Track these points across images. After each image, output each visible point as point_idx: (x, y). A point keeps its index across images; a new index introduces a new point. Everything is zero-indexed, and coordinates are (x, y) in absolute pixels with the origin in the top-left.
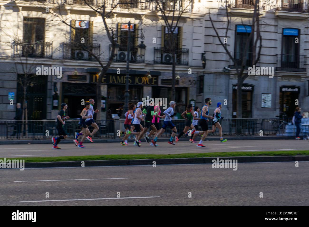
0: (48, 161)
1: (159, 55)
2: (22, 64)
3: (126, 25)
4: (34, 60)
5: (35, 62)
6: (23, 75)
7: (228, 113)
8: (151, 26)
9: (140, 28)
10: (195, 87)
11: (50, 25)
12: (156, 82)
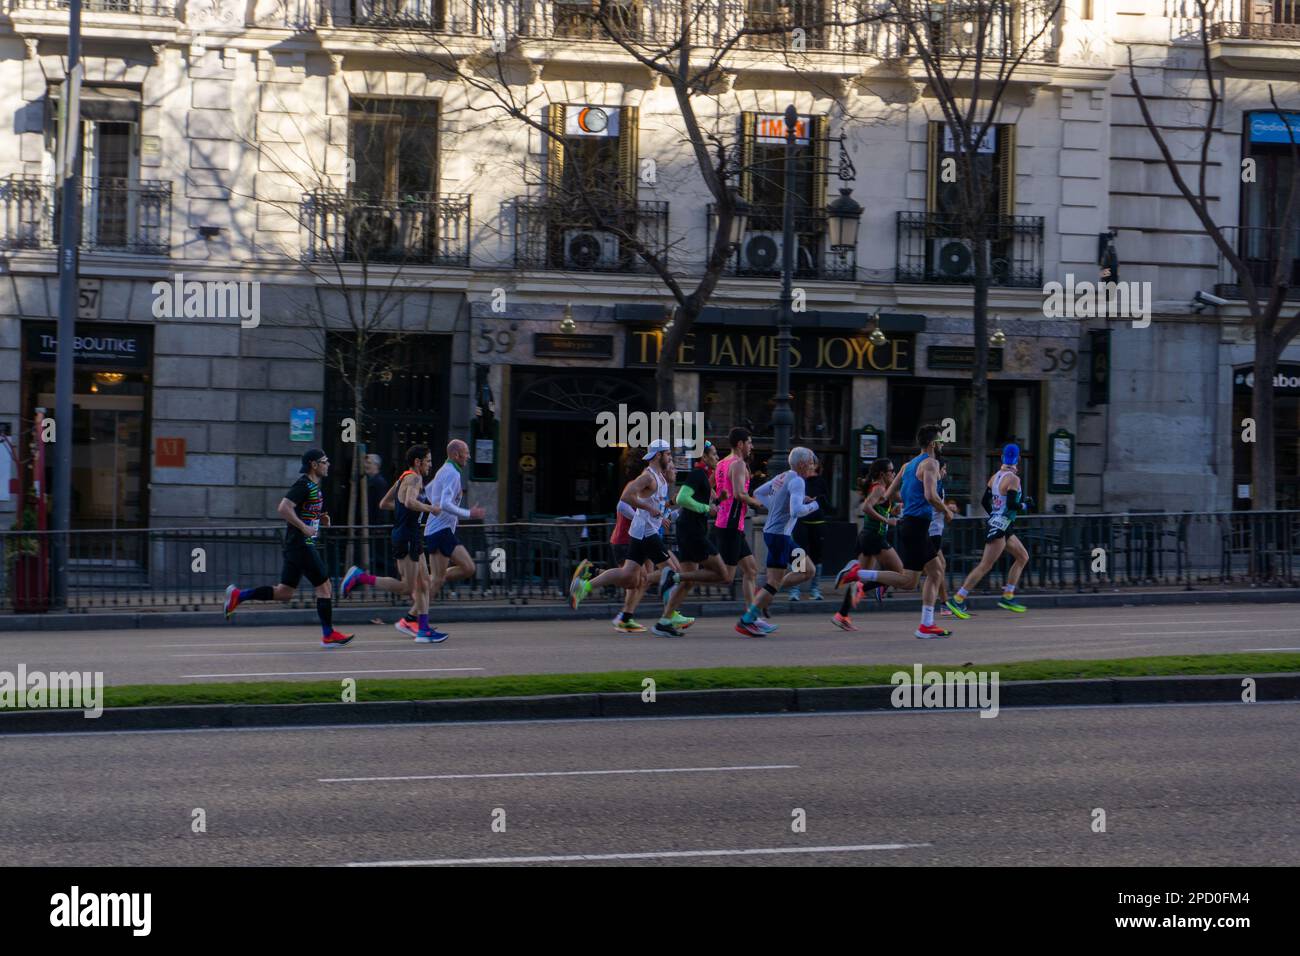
0: (457, 694)
1: (916, 248)
2: (346, 290)
3: (776, 123)
4: (395, 276)
5: (399, 283)
6: (352, 335)
7: (1214, 490)
8: (882, 121)
9: (836, 133)
10: (1073, 380)
11: (461, 127)
12: (908, 361)
